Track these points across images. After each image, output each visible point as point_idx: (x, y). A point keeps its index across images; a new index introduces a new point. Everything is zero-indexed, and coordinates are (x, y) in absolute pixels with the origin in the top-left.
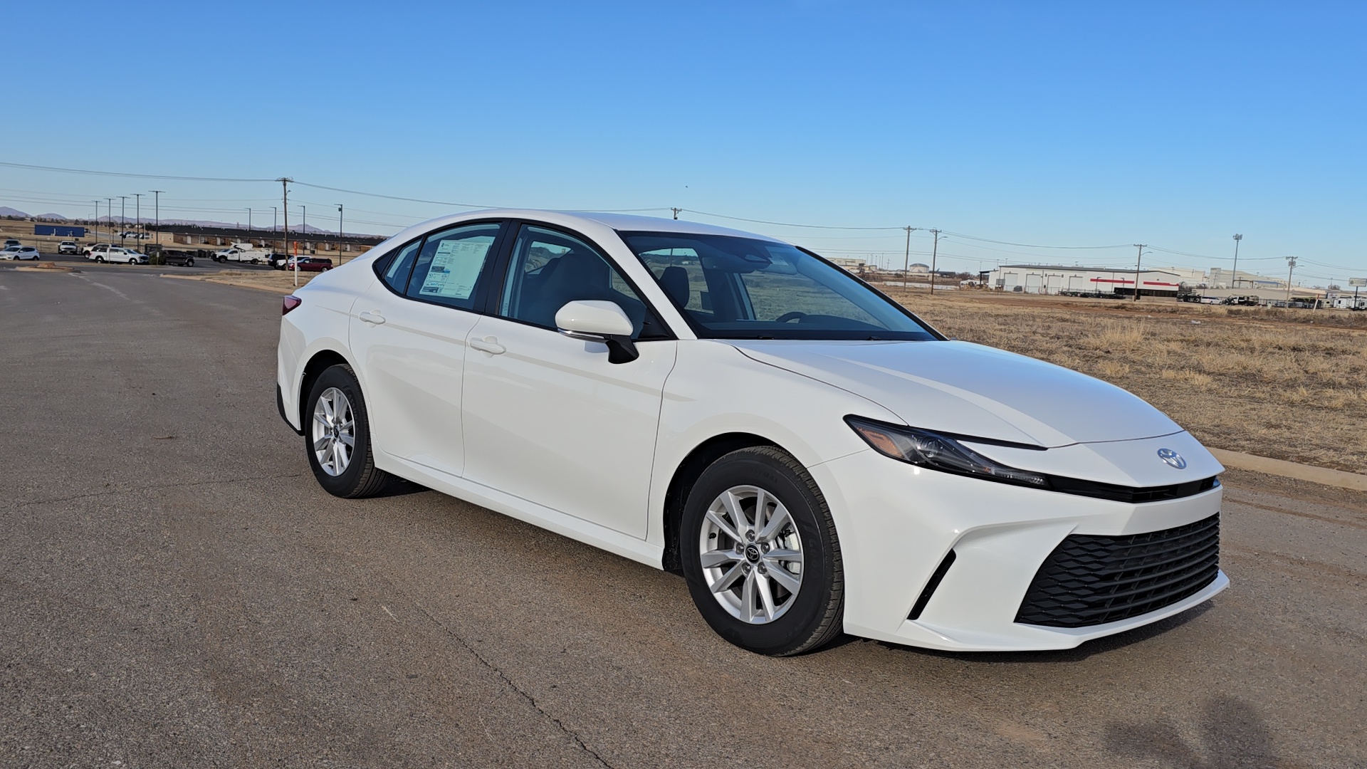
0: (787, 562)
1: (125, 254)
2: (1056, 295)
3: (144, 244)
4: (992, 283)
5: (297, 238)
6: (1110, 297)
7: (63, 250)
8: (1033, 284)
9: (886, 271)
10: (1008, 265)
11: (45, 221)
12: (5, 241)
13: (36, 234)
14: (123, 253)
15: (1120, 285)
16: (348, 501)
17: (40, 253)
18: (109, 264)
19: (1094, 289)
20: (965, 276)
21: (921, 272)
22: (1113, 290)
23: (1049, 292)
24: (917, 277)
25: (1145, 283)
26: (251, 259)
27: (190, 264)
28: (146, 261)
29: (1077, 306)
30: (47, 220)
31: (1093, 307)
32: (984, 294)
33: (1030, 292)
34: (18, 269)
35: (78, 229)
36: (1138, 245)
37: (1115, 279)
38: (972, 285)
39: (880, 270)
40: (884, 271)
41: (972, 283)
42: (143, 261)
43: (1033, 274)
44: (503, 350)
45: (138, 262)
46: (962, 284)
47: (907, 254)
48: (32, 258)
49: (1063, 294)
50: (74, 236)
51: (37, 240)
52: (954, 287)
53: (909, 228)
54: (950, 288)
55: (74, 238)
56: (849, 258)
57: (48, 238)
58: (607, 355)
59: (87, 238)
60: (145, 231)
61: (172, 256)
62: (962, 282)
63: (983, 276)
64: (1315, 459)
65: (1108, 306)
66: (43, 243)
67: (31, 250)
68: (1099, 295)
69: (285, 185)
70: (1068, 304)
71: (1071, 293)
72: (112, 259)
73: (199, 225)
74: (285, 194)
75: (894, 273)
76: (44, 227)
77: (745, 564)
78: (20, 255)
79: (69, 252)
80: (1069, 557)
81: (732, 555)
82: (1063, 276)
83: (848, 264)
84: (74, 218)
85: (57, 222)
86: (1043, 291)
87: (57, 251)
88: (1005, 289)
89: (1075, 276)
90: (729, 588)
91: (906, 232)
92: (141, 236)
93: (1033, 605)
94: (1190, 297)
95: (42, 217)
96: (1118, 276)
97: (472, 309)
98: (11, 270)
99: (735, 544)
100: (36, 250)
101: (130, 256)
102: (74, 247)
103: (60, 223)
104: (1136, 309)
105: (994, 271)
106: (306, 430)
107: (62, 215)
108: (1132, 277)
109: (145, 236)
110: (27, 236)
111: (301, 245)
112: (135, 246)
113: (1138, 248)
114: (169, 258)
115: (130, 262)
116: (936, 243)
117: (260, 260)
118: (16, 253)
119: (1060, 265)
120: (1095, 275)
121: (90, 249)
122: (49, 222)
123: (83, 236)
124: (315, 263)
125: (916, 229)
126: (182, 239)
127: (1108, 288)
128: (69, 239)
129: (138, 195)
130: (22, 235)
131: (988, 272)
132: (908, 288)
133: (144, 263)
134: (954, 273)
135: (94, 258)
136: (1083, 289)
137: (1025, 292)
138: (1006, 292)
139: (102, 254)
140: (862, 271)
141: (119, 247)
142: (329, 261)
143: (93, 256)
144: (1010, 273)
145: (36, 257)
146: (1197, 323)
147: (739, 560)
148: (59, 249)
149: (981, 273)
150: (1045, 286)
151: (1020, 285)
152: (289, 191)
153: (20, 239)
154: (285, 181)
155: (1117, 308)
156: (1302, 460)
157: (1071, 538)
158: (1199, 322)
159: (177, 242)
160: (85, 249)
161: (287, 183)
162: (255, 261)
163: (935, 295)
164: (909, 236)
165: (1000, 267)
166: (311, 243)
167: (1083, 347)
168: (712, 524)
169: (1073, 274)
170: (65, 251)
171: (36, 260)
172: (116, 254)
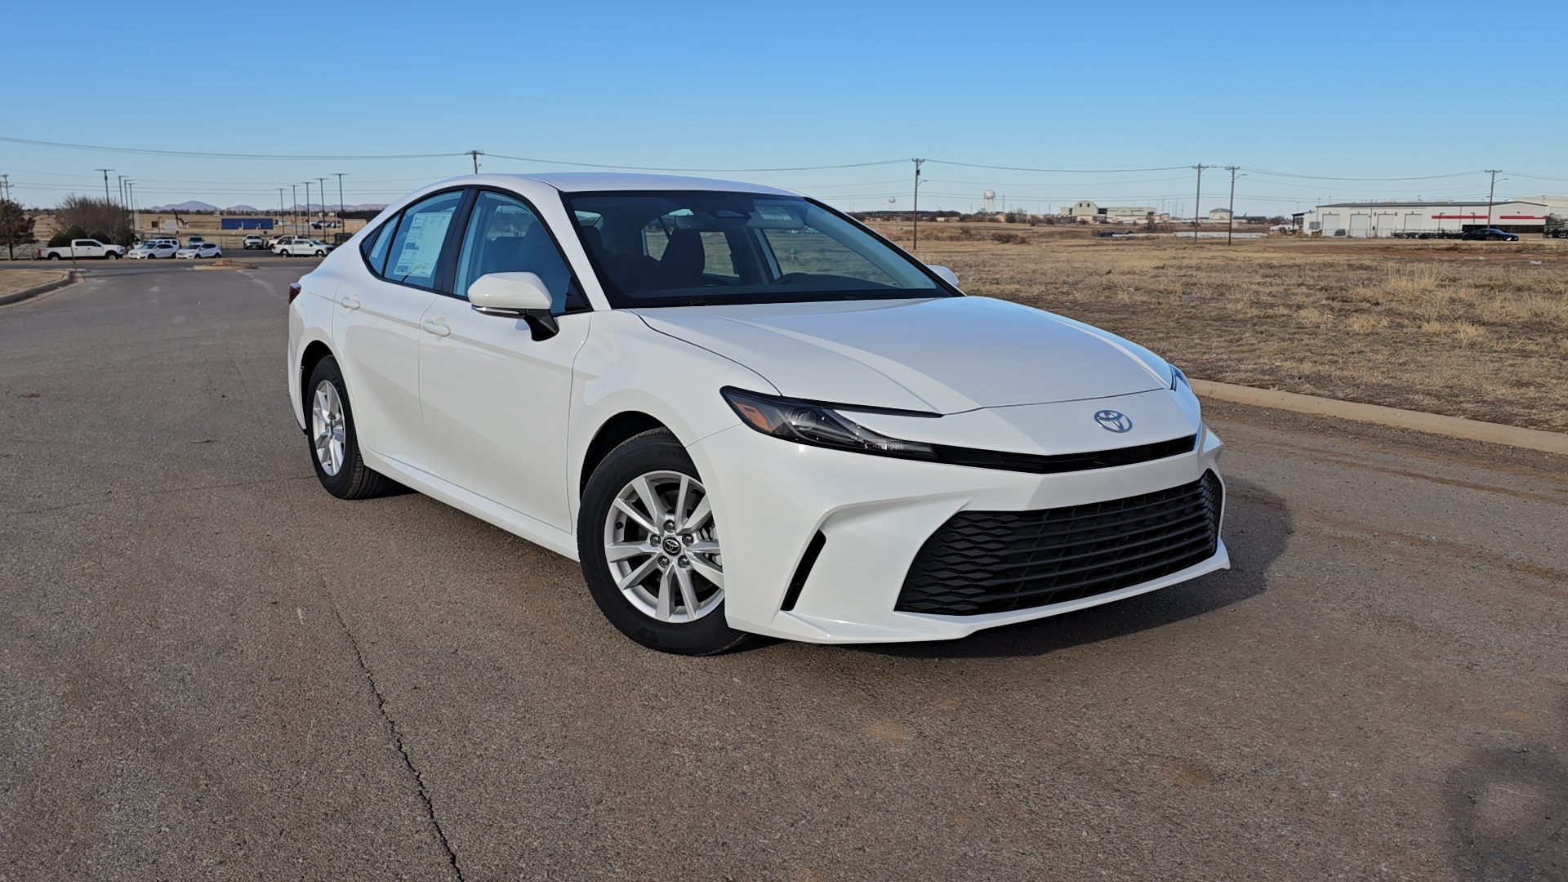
0: (711, 555)
2: (1388, 238)
3: (333, 234)
4: (1307, 229)
6: (1457, 236)
7: (248, 245)
8: (1359, 226)
9: (1180, 219)
10: (1332, 204)
11: (235, 214)
12: (189, 238)
13: (223, 228)
14: (308, 245)
15: (1469, 222)
16: (346, 501)
17: (222, 249)
18: (302, 258)
19: (1436, 228)
20: (1277, 221)
21: (1223, 219)
22: (1461, 228)
23: (1379, 235)
24: (1218, 225)
25: (1502, 217)
29: (1398, 250)
30: (237, 212)
31: (1418, 249)
32: (1296, 242)
33: (1354, 235)
34: (197, 268)
35: (266, 221)
36: (1491, 171)
37: (1463, 215)
38: (1283, 231)
39: (1174, 219)
40: (1178, 219)
41: (1284, 229)
43: (1359, 214)
44: (447, 332)
45: (325, 253)
46: (1273, 231)
47: (1198, 197)
48: (213, 255)
49: (1397, 236)
50: (262, 228)
51: (221, 235)
52: (1261, 234)
53: (1199, 167)
54: (1254, 235)
55: (263, 231)
56: (1136, 206)
57: (234, 232)
58: (529, 333)
59: (275, 231)
60: (337, 219)
62: (1272, 228)
63: (1298, 219)
64: (1546, 422)
65: (1438, 247)
66: (229, 238)
67: (212, 246)
68: (1443, 235)
69: (475, 158)
70: (1388, 248)
71: (1406, 234)
72: (296, 252)
74: (476, 169)
75: (1189, 221)
76: (232, 220)
77: (661, 558)
78: (201, 253)
79: (254, 247)
80: (959, 537)
81: (645, 547)
82: (1396, 214)
83: (1134, 213)
84: (265, 209)
86: (1373, 233)
87: (242, 246)
88: (1323, 234)
89: (1413, 214)
90: (639, 584)
91: (1196, 171)
92: (333, 225)
93: (918, 591)
94: (1560, 232)
95: (232, 210)
96: (1467, 211)
97: (432, 287)
98: (188, 269)
99: (650, 535)
100: (217, 247)
101: (316, 247)
102: (260, 241)
103: (251, 215)
104: (1472, 249)
105: (1310, 212)
106: (309, 431)
107: (253, 206)
108: (1484, 211)
109: (337, 225)
110: (215, 231)
112: (321, 236)
113: (1490, 176)
115: (317, 254)
116: (1233, 182)
118: (197, 251)
119: (1393, 201)
120: (1437, 211)
121: (275, 242)
122: (238, 215)
123: (272, 228)
125: (1207, 167)
127: (1455, 226)
128: (257, 232)
129: (321, 180)
130: (208, 231)
131: (1302, 214)
132: (1200, 239)
134: (1264, 218)
135: (279, 252)
136: (1422, 228)
137: (1349, 237)
138: (1324, 237)
139: (287, 247)
140: (1151, 221)
141: (306, 238)
143: (278, 250)
144: (1330, 214)
145: (218, 254)
146: (1537, 263)
147: (655, 553)
148: (245, 245)
149: (1294, 215)
150: (1374, 228)
151: (1341, 228)
152: (480, 165)
153: (204, 235)
154: (475, 153)
155: (1448, 250)
156: (1529, 423)
157: (960, 515)
158: (1540, 262)
160: (271, 242)
161: (478, 156)
163: (1234, 245)
164: (1199, 176)
165: (1318, 207)
167: (1349, 300)
168: (620, 513)
169: (1409, 210)
170: (250, 246)
171: (214, 257)
172: (301, 246)
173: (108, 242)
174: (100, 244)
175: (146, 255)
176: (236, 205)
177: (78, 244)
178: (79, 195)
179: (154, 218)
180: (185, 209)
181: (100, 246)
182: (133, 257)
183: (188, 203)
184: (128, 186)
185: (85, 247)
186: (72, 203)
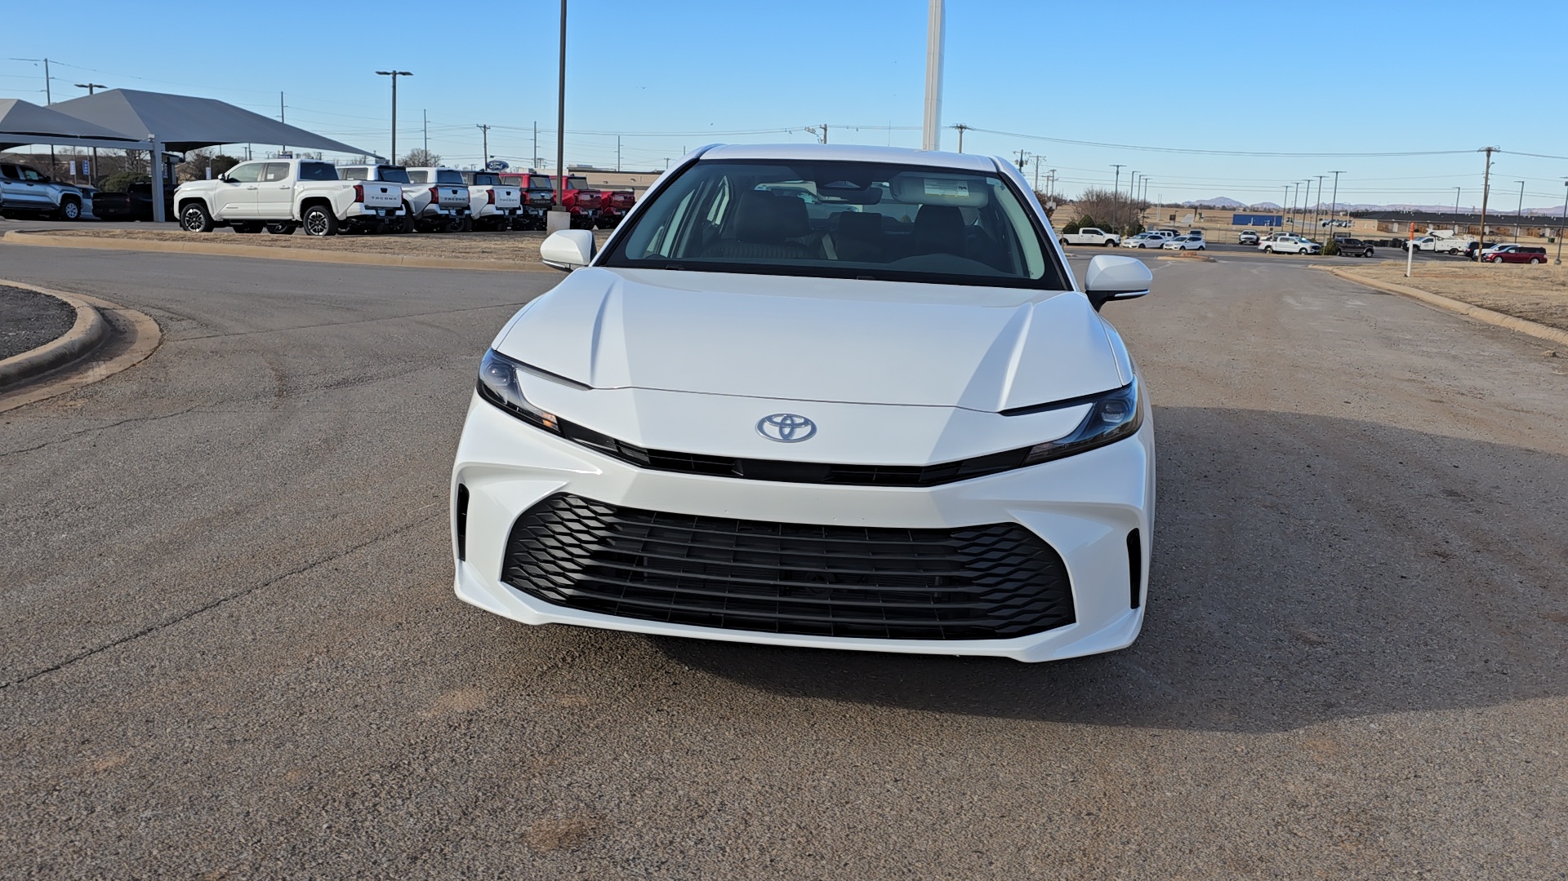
1: (1296, 243)
5: (1533, 222)
7: (1243, 240)
12: (1191, 231)
13: (1233, 224)
14: (1293, 243)
18: (1286, 255)
26: (1449, 249)
27: (1369, 254)
28: (1317, 251)
34: (1158, 257)
42: (1314, 251)
45: (1309, 252)
48: (1197, 247)
50: (1265, 225)
51: (1221, 230)
55: (1263, 227)
57: (1239, 227)
59: (1284, 227)
60: (1349, 219)
61: (1349, 245)
66: (1226, 233)
67: (1198, 239)
69: (1488, 156)
72: (1280, 249)
73: (1423, 210)
74: (1488, 167)
78: (1186, 245)
79: (1248, 242)
85: (1270, 211)
92: (1344, 225)
101: (1301, 245)
102: (1255, 237)
103: (1272, 212)
109: (1348, 225)
110: (1225, 226)
111: (1538, 231)
114: (1345, 247)
115: (1300, 253)
117: (1460, 249)
118: (1183, 243)
123: (1281, 226)
124: (1522, 253)
126: (1387, 227)
128: (1250, 227)
130: (1214, 225)
133: (1315, 254)
135: (1263, 248)
139: (1272, 243)
142: (1543, 251)
145: (1201, 247)
148: (1240, 239)
152: (1491, 163)
153: (1206, 229)
154: (1489, 150)
159: (1381, 230)
161: (1492, 153)
162: (1453, 251)
166: (1552, 228)
170: (1245, 241)
171: (1198, 249)
172: (1286, 243)
173: (1109, 231)
174: (1102, 232)
175: (1138, 245)
176: (1261, 202)
177: (1084, 232)
178: (1097, 188)
179: (1172, 212)
180: (1212, 204)
181: (1102, 234)
182: (1126, 245)
183: (1217, 198)
184: (1143, 181)
185: (1090, 235)
186: (1090, 195)
